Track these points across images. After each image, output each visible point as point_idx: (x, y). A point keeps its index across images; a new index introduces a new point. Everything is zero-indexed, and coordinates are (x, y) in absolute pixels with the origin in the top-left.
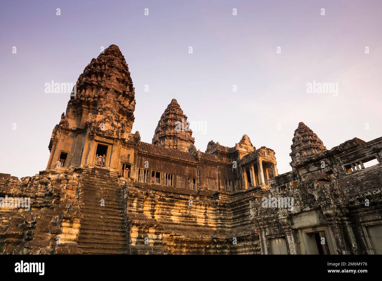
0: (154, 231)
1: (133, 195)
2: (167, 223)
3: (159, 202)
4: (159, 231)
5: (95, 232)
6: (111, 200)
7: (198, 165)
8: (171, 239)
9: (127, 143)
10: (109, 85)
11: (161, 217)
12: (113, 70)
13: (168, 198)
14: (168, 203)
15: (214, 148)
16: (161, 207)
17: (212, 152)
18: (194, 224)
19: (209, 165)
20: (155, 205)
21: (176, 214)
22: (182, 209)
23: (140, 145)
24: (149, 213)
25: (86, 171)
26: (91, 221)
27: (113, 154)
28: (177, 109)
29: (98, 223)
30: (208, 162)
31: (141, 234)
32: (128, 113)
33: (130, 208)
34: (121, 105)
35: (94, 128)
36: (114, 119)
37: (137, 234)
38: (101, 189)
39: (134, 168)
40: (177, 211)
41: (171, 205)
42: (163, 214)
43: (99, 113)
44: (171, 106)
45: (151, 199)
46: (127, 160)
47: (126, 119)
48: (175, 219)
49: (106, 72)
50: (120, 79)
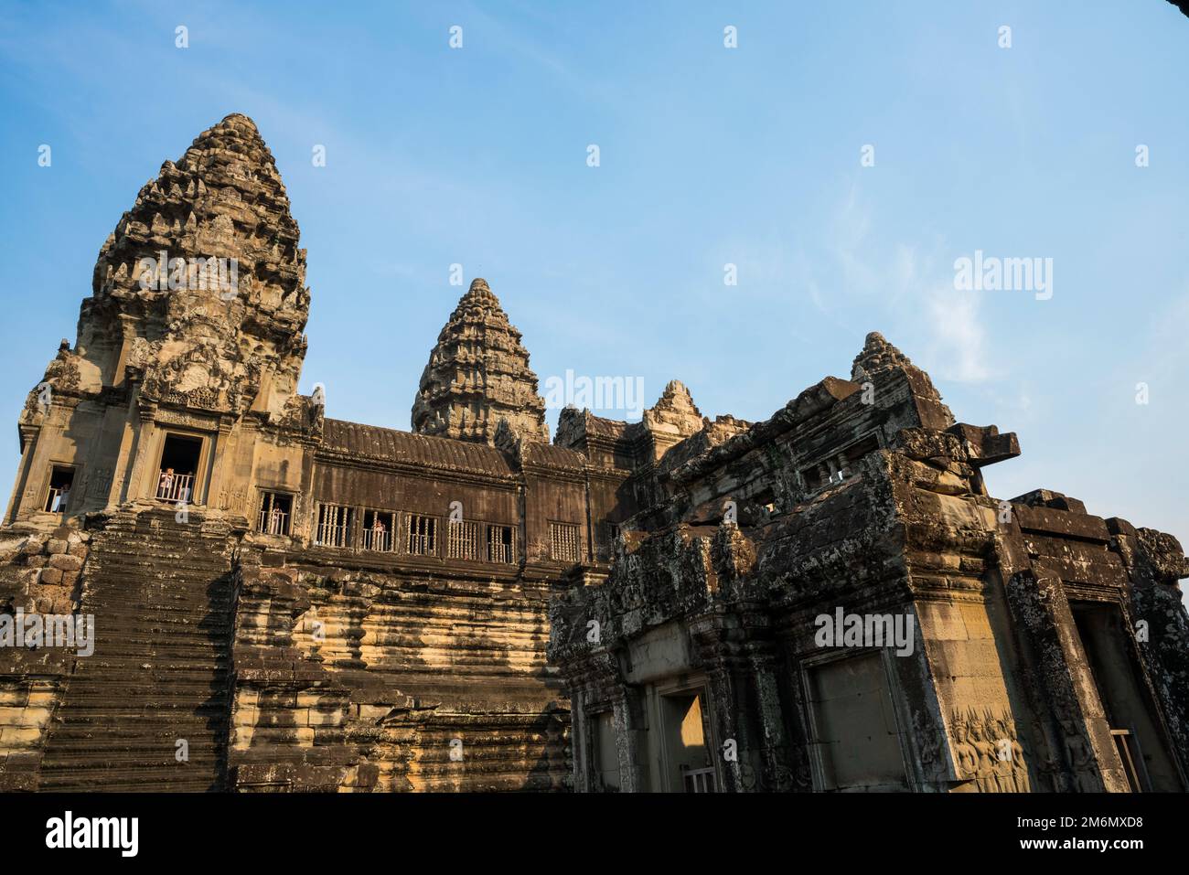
0: (315, 700)
1: (256, 589)
2: (406, 671)
3: (380, 607)
4: (334, 700)
5: (116, 715)
6: (190, 611)
7: (519, 485)
8: (405, 721)
9: (279, 427)
10: (206, 243)
11: (388, 653)
12: (223, 197)
13: (411, 592)
14: (411, 609)
15: (575, 427)
16: (386, 623)
17: (572, 441)
18: (498, 668)
19: (554, 483)
20: (361, 616)
21: (436, 642)
22: (457, 625)
23: (321, 430)
24: (344, 641)
25: (119, 522)
26: (107, 679)
27: (218, 462)
28: (486, 309)
29: (133, 685)
30: (553, 474)
31: (271, 713)
32: (275, 332)
33: (245, 631)
34: (251, 305)
35: (152, 383)
36: (220, 351)
37: (257, 714)
38: (160, 576)
39: (302, 504)
40: (440, 631)
41: (421, 615)
42: (395, 644)
43: (171, 336)
44: (470, 302)
45: (348, 598)
46: (277, 479)
47: (273, 349)
48: (433, 657)
49: (199, 204)
50: (247, 223)
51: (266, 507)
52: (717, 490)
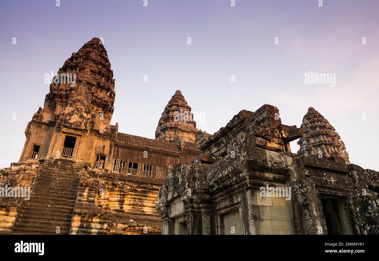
0: (98, 220)
1: (84, 184)
2: (138, 214)
3: (131, 193)
4: (104, 221)
5: (37, 221)
6: (65, 190)
7: (181, 156)
9: (103, 134)
10: (82, 77)
11: (133, 208)
12: (88, 63)
13: (141, 189)
14: (141, 194)
15: (201, 137)
16: (132, 198)
17: (200, 142)
19: (193, 155)
20: (124, 195)
21: (148, 205)
22: (156, 200)
23: (116, 136)
24: (118, 203)
25: (48, 162)
26: (36, 210)
27: (81, 144)
28: (180, 100)
29: (44, 212)
30: (192, 152)
31: (84, 223)
32: (102, 105)
33: (80, 197)
34: (95, 96)
35: (62, 120)
36: (83, 110)
37: (80, 223)
38: (57, 179)
39: (109, 159)
40: (150, 202)
41: (144, 196)
42: (135, 205)
43: (69, 105)
44: (175, 98)
45: (120, 189)
46: (101, 151)
47: (102, 110)
48: (147, 210)
49: (80, 65)
50: (95, 71)
51: (97, 160)
52: (211, 152)
